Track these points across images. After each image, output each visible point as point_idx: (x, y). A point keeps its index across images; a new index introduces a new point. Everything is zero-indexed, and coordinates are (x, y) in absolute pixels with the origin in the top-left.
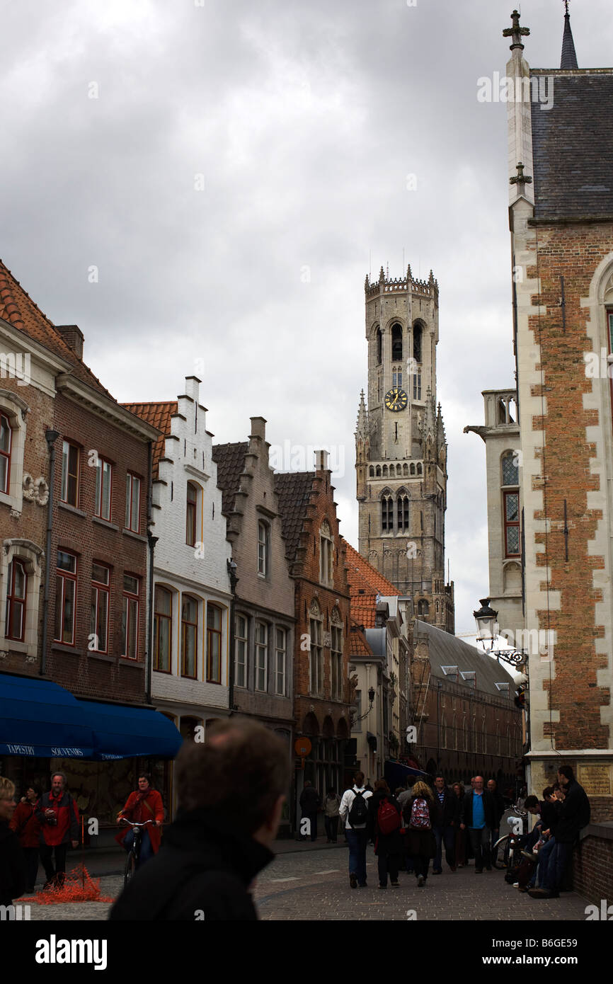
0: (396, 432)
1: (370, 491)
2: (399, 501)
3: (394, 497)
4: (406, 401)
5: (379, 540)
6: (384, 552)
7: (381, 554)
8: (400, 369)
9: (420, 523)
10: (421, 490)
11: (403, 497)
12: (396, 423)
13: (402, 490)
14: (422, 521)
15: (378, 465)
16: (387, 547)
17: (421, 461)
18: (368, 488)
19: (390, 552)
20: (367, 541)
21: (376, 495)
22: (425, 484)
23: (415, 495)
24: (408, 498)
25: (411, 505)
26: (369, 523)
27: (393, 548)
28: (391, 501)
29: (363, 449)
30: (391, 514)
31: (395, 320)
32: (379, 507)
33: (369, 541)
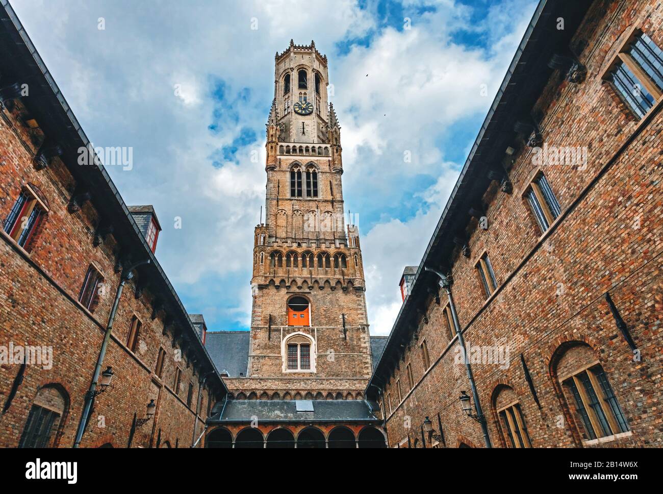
0: (303, 128)
1: (280, 163)
2: (308, 174)
3: (303, 169)
4: (313, 109)
5: (288, 201)
6: (293, 211)
7: (290, 213)
8: (305, 94)
9: (329, 191)
10: (329, 165)
11: (311, 171)
12: (303, 123)
13: (311, 165)
14: (331, 188)
15: (288, 146)
16: (297, 207)
17: (328, 146)
18: (278, 160)
19: (300, 212)
20: (276, 201)
21: (285, 166)
22: (334, 161)
23: (324, 169)
24: (317, 171)
25: (320, 176)
26: (279, 187)
27: (302, 208)
28: (299, 173)
29: (274, 132)
30: (300, 184)
31: (301, 66)
32: (288, 175)
33: (278, 201)
